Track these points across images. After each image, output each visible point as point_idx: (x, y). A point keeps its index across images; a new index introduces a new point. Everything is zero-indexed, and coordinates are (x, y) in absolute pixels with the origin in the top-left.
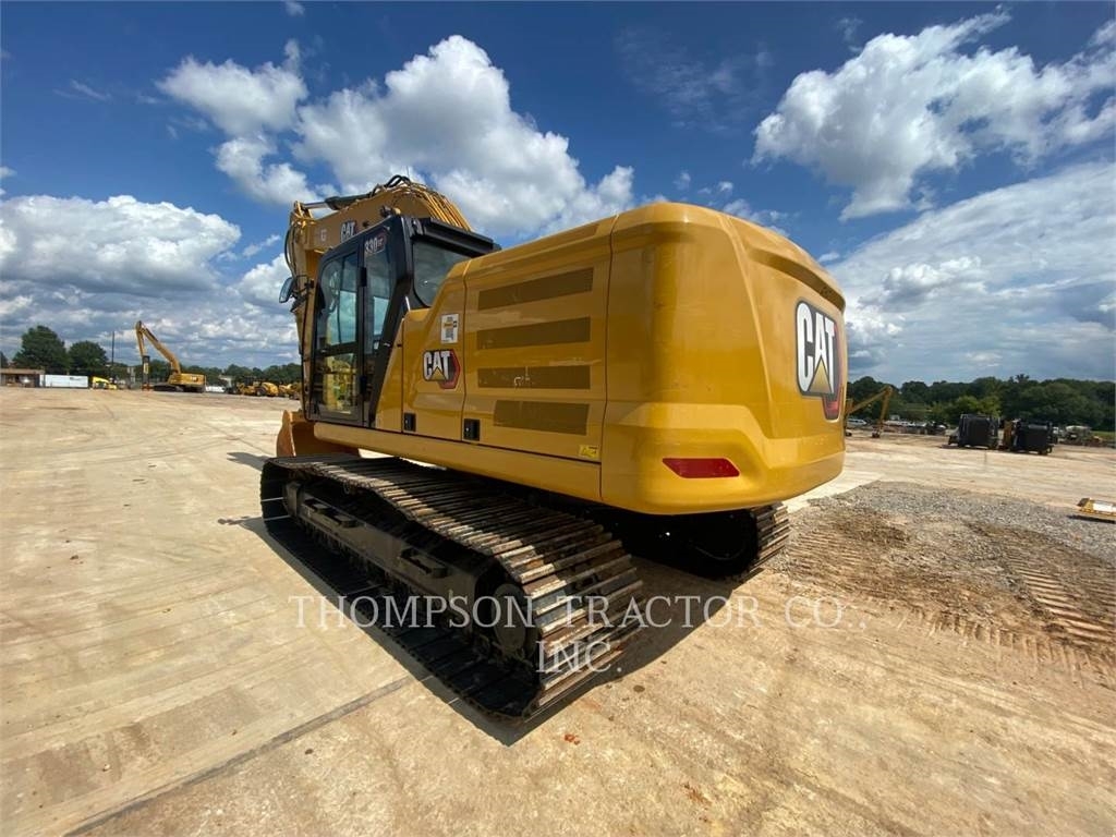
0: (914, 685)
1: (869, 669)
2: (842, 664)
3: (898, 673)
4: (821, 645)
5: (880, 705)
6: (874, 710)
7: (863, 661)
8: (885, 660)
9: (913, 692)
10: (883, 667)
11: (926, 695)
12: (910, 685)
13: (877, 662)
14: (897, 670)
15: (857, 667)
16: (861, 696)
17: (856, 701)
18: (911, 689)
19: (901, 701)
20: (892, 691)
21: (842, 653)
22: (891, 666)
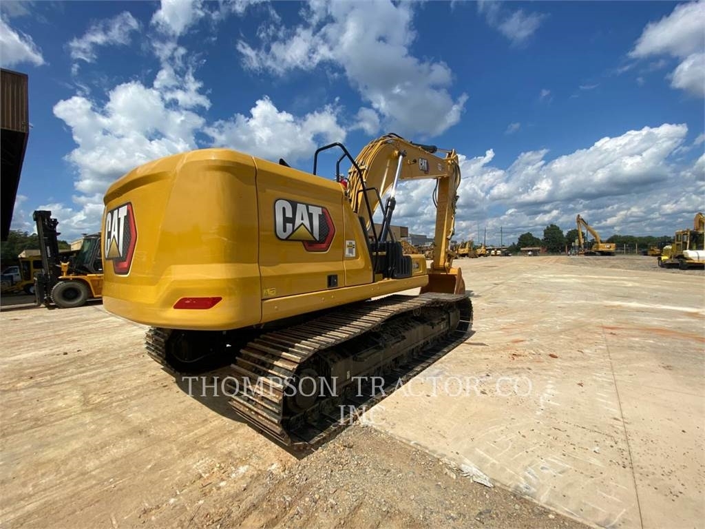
0: (62, 477)
1: (97, 462)
2: (115, 452)
3: (78, 476)
4: (140, 450)
5: (73, 452)
6: (74, 448)
7: (106, 464)
8: (94, 477)
9: (60, 473)
10: (91, 471)
11: (52, 477)
12: (65, 475)
13: (98, 471)
14: (82, 477)
15: (105, 458)
16: (87, 447)
17: (87, 443)
18: (63, 473)
19: (64, 462)
20: (73, 463)
21: (123, 457)
22: (86, 476)
